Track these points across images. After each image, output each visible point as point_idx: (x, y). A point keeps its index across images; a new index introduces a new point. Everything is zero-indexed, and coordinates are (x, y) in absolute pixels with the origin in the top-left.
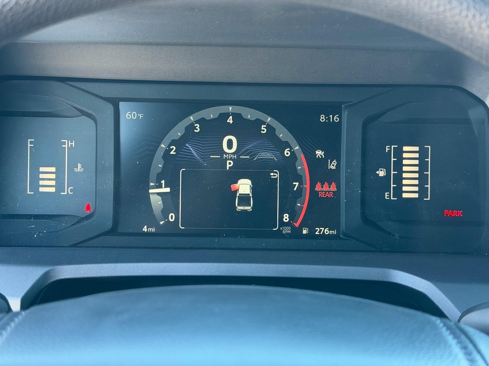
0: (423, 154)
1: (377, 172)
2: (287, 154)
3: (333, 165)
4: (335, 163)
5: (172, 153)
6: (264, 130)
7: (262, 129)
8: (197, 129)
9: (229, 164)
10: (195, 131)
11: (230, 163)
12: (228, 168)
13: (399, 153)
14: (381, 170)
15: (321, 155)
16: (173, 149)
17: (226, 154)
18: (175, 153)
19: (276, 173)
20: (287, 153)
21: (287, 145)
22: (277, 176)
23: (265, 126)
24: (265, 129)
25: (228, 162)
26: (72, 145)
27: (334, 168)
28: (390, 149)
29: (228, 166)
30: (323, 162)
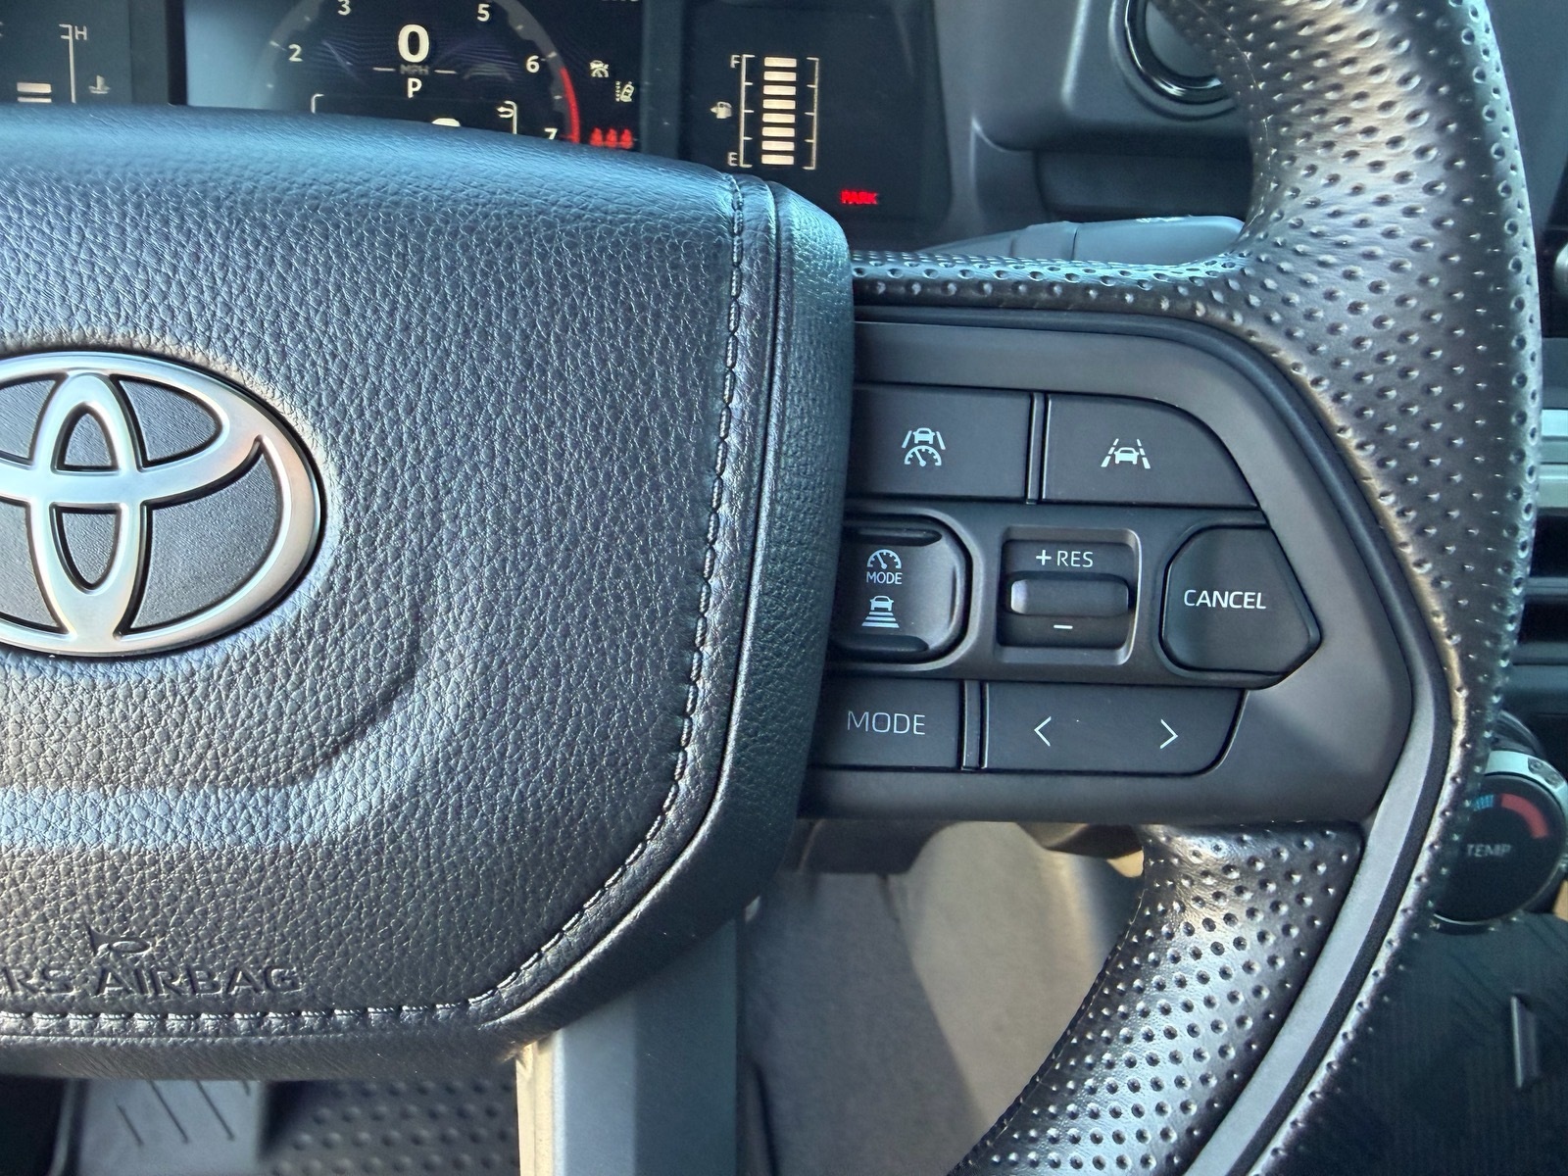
0: (803, 73)
1: (714, 110)
2: (533, 67)
3: (626, 94)
4: (629, 88)
5: (294, 59)
6: (483, 16)
7: (481, 11)
8: (344, 10)
9: (413, 86)
10: (341, 12)
11: (415, 85)
12: (410, 95)
13: (756, 71)
14: (722, 106)
15: (602, 73)
16: (295, 50)
17: (407, 63)
18: (299, 60)
19: (510, 107)
20: (532, 65)
21: (531, 48)
22: (513, 113)
23: (487, 6)
24: (486, 13)
25: (411, 81)
26: (81, 36)
27: (627, 99)
28: (740, 61)
29: (411, 91)
30: (606, 86)
